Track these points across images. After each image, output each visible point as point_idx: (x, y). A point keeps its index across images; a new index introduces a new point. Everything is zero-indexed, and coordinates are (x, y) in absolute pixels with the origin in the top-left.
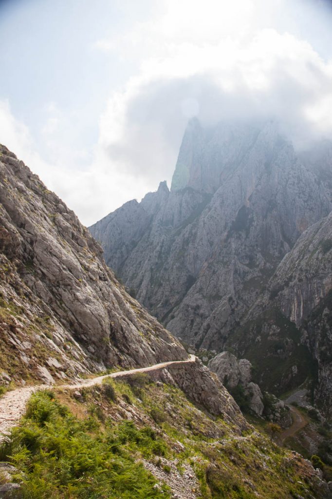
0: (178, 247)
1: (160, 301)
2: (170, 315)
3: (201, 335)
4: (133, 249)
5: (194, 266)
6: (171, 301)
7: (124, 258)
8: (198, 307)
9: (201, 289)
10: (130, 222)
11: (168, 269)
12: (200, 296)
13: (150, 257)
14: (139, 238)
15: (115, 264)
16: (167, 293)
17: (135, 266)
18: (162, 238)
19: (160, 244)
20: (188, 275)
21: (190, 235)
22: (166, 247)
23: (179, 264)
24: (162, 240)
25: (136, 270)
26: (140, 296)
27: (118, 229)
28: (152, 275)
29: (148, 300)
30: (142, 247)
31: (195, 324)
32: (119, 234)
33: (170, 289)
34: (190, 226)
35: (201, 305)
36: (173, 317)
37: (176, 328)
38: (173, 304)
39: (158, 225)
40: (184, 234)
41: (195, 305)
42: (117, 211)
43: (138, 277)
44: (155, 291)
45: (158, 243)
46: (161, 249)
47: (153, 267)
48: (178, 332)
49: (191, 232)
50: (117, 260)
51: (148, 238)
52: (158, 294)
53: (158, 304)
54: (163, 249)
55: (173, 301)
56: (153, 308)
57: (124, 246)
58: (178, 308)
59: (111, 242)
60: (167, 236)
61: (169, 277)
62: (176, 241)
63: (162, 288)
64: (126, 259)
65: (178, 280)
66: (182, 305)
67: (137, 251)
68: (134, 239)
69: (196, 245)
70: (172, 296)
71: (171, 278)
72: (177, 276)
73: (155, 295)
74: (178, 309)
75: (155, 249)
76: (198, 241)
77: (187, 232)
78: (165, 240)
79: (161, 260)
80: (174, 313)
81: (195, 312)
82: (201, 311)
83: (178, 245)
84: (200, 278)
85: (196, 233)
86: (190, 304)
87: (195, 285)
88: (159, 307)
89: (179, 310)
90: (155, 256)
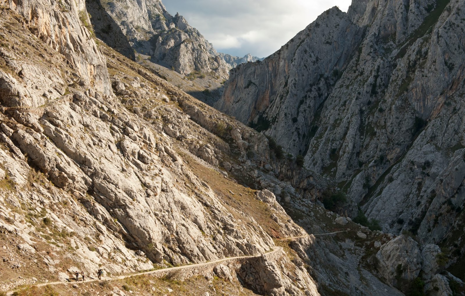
0: (400, 76)
1: (373, 157)
2: (387, 177)
3: (423, 206)
4: (335, 82)
5: (424, 104)
6: (389, 157)
7: (323, 97)
8: (428, 164)
9: (433, 138)
10: (330, 44)
11: (384, 111)
12: (432, 148)
13: (359, 93)
14: (345, 66)
15: (309, 107)
16: (383, 146)
17: (337, 108)
18: (377, 64)
19: (373, 73)
20: (414, 117)
21: (418, 57)
22: (383, 77)
23: (400, 102)
24: (376, 67)
25: (339, 114)
26: (344, 152)
27: (312, 54)
28: (361, 120)
29: (357, 156)
30: (348, 79)
31: (423, 189)
32: (314, 63)
33: (387, 139)
34: (419, 40)
35: (433, 161)
36: (391, 180)
37: (395, 196)
38: (392, 162)
39: (371, 44)
40: (410, 55)
41: (423, 161)
42: (310, 28)
43: (342, 124)
44: (365, 143)
45: (371, 71)
46: (376, 81)
47: (364, 108)
48: (399, 201)
49: (419, 52)
50: (313, 101)
51: (357, 65)
52: (370, 147)
53: (371, 161)
54: (379, 80)
55: (391, 156)
56: (363, 167)
57: (323, 79)
58: (399, 166)
59: (303, 75)
60: (384, 61)
61: (385, 122)
62: (398, 67)
63: (375, 139)
64: (326, 98)
65: (399, 125)
66: (404, 162)
67: (341, 86)
68: (338, 68)
69: (426, 71)
70: (389, 149)
71: (388, 124)
72: (398, 121)
73: (366, 149)
74: (398, 168)
75: (366, 81)
76: (428, 65)
77: (414, 51)
78: (381, 66)
79: (376, 96)
80: (392, 174)
81: (424, 171)
82: (433, 170)
83: (400, 73)
84: (433, 121)
85: (426, 53)
86: (416, 160)
87: (424, 131)
88: (371, 167)
89: (400, 169)
90: (367, 92)
